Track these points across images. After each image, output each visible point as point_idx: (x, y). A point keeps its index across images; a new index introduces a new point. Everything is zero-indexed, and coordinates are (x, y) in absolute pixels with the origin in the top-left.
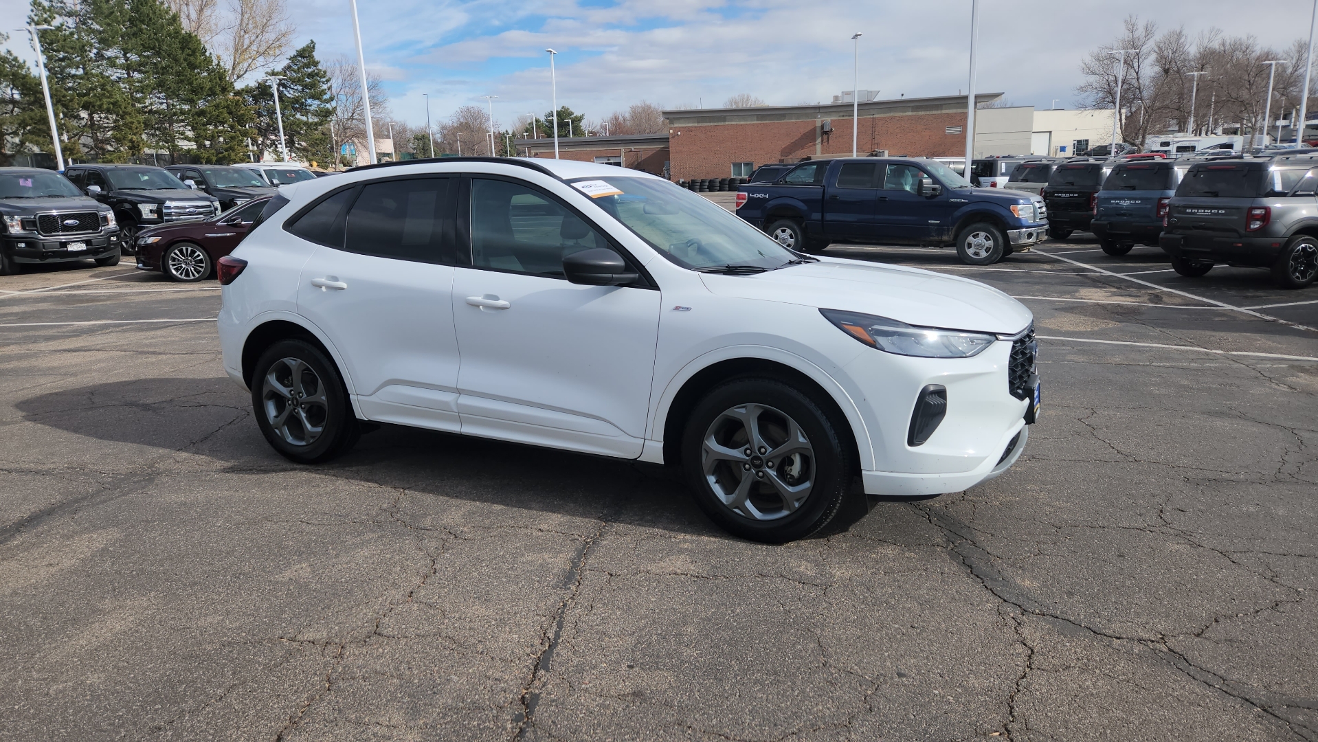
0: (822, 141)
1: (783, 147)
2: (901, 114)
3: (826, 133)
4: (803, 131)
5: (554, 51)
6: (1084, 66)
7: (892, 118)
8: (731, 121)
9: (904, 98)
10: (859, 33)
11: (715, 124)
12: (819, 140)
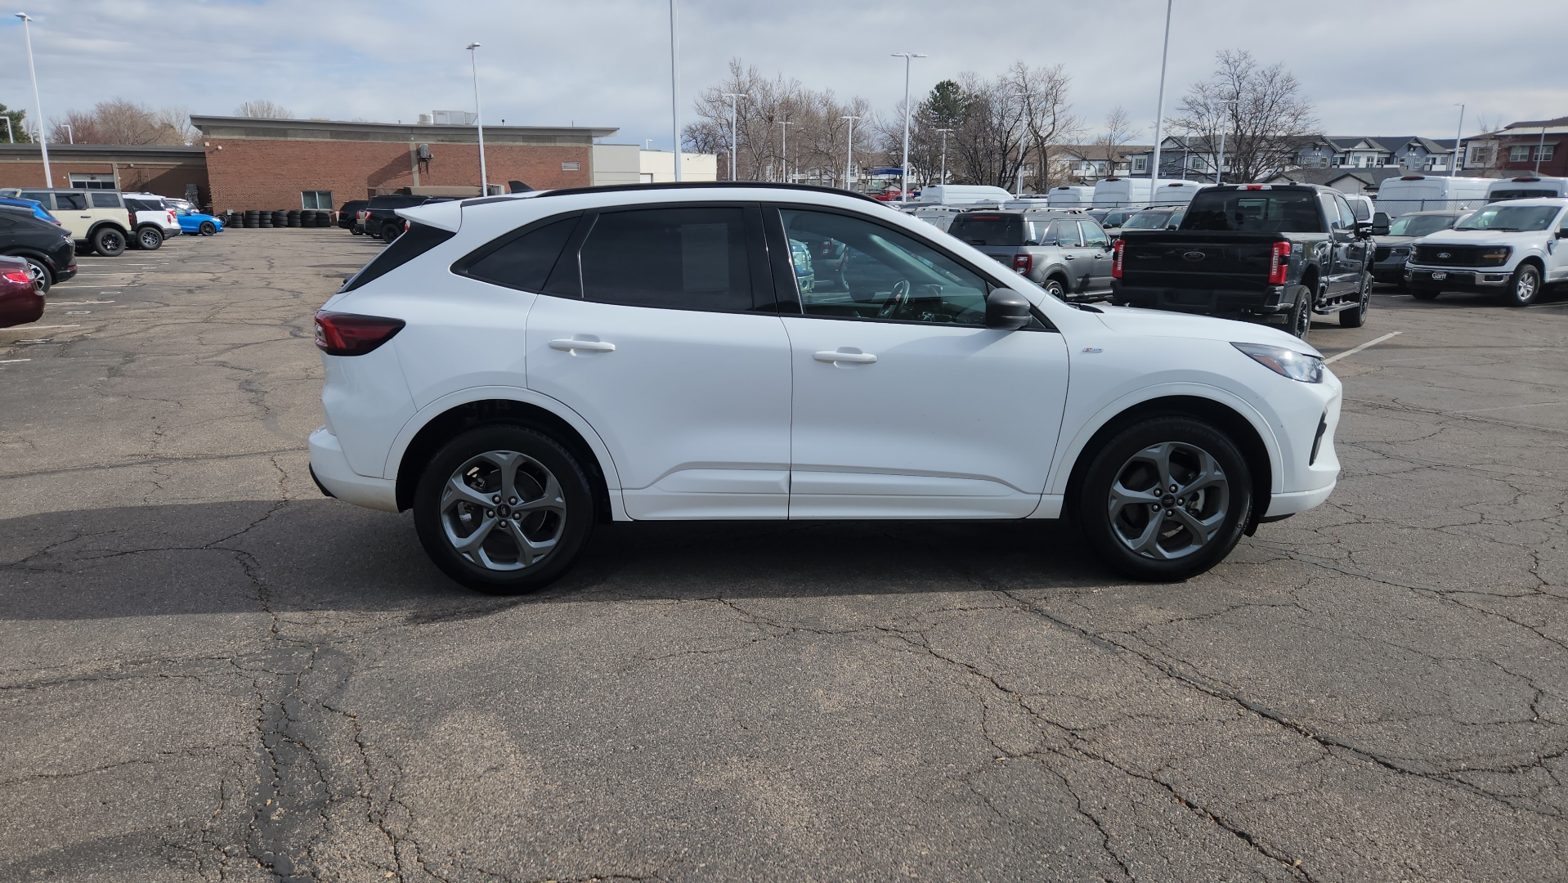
0: (420, 169)
1: (370, 174)
2: (510, 144)
3: (424, 160)
4: (394, 155)
5: (28, 17)
6: (697, 107)
7: (501, 147)
8: (295, 136)
9: (506, 124)
10: (477, 44)
11: (273, 138)
12: (415, 168)
